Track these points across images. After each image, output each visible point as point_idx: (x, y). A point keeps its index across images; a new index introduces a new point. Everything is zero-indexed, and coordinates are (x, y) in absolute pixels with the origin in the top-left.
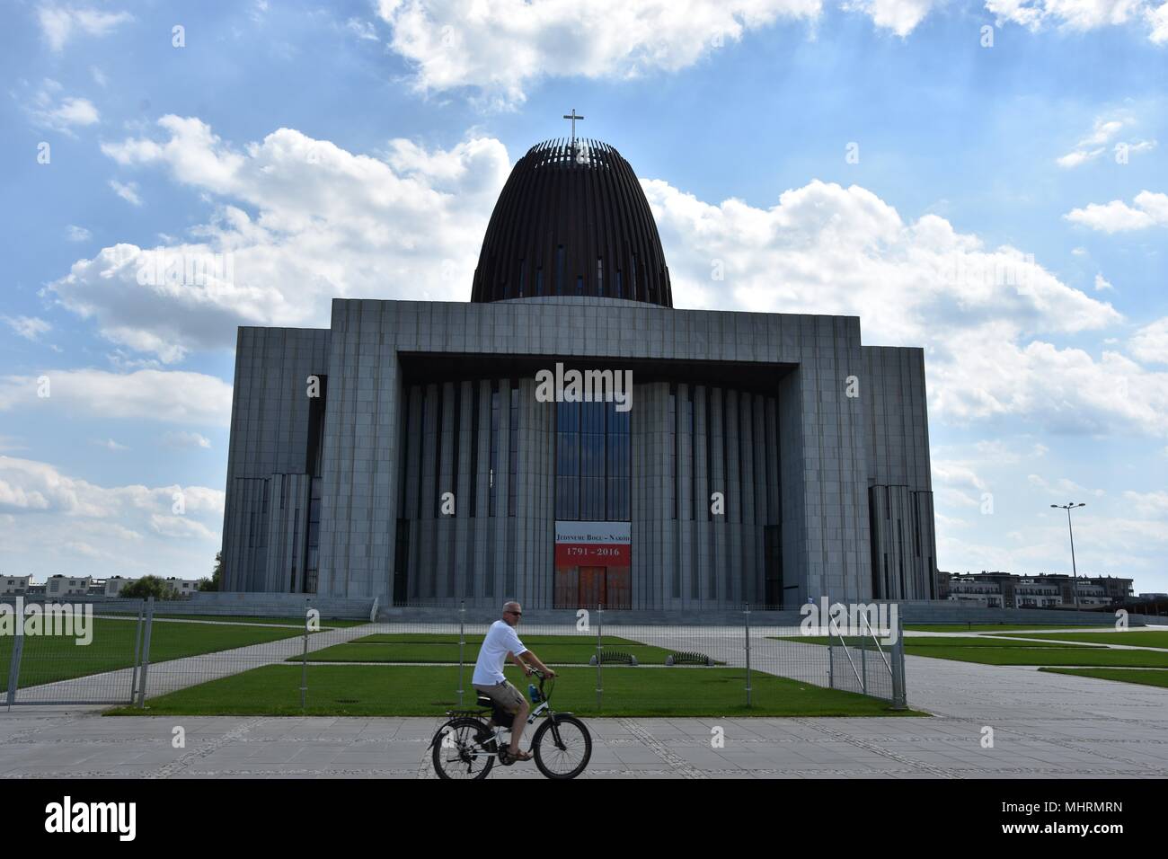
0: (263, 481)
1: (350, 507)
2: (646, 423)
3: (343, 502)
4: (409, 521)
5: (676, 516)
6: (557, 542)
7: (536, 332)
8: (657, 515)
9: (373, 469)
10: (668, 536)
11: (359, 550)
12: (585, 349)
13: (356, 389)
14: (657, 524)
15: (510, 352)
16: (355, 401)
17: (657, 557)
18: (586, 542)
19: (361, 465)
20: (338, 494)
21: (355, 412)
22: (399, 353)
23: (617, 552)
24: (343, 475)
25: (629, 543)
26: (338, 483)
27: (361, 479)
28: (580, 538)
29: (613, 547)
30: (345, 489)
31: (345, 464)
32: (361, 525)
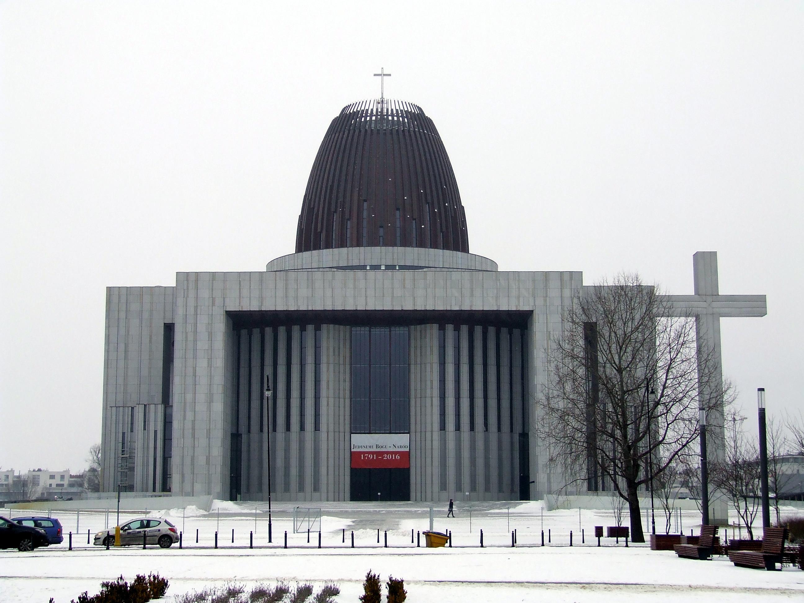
0: (130, 408)
1: (193, 429)
2: (421, 355)
3: (188, 425)
4: (241, 434)
5: (443, 427)
6: (352, 450)
7: (329, 293)
8: (429, 429)
9: (210, 401)
10: (436, 444)
11: (201, 460)
12: (366, 305)
13: (195, 341)
14: (428, 435)
15: (310, 309)
16: (195, 350)
17: (429, 460)
18: (374, 449)
19: (201, 397)
20: (184, 418)
21: (195, 357)
22: (226, 311)
23: (398, 457)
24: (188, 405)
25: (407, 450)
26: (185, 412)
27: (201, 407)
28: (370, 447)
29: (396, 453)
30: (190, 416)
31: (189, 397)
32: (202, 442)
